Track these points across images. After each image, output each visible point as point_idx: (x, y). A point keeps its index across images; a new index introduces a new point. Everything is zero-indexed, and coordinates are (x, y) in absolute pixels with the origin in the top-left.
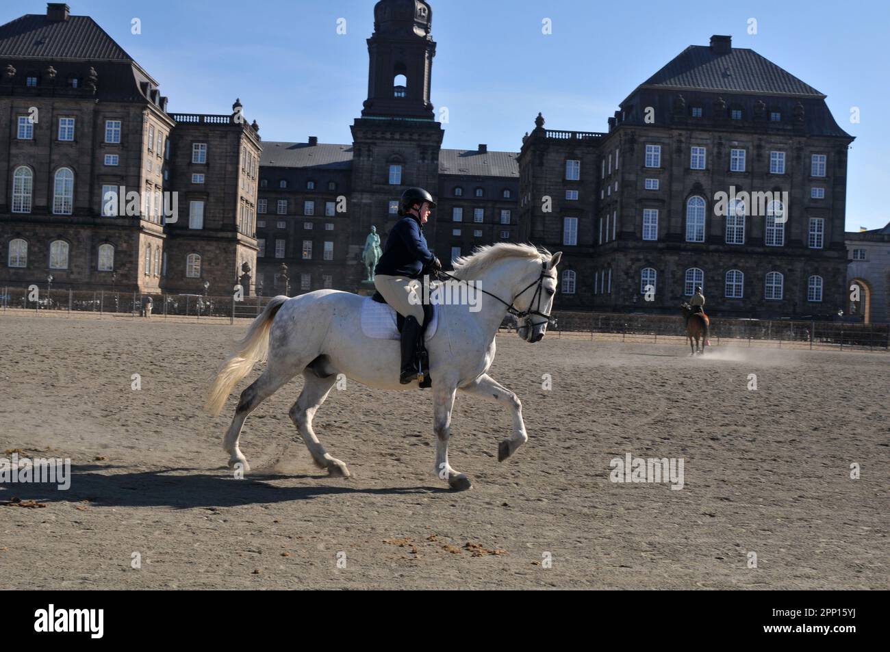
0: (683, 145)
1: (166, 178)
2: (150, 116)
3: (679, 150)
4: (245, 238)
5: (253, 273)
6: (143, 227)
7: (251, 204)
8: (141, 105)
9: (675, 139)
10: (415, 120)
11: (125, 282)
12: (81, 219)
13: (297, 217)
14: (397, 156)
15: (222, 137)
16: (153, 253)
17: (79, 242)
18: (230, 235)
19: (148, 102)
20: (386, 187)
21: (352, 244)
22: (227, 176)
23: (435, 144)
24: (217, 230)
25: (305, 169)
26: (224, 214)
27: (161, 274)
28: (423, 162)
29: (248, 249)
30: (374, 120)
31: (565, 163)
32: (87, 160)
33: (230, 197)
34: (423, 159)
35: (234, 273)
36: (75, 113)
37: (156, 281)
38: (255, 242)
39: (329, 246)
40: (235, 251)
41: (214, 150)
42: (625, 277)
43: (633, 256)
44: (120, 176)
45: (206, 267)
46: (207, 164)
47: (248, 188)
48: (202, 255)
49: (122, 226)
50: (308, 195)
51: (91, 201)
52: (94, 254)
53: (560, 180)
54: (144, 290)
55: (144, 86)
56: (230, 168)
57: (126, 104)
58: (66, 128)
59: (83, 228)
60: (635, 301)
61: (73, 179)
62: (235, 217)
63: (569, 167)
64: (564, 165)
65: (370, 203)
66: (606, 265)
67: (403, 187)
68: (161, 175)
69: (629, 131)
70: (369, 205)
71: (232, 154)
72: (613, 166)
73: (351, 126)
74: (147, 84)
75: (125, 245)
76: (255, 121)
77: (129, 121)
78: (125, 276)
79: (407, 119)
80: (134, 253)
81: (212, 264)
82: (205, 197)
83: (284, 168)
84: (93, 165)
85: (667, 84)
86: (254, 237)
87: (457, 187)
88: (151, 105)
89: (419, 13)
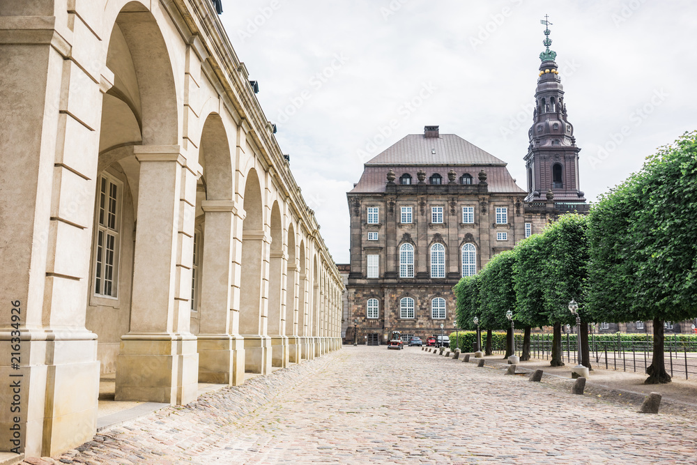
10: (572, 204)
32: (486, 236)
36: (474, 202)
57: (512, 195)
58: (468, 214)
61: (475, 251)
77: (513, 207)
79: (566, 203)
84: (490, 240)
89: (566, 129)
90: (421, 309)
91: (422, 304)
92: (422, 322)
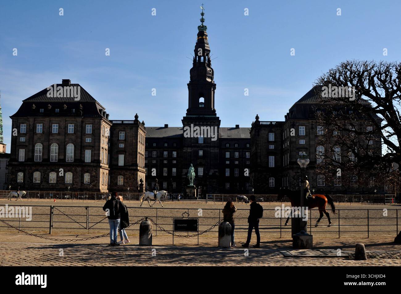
0: (314, 126)
1: (109, 146)
2: (103, 122)
3: (312, 128)
4: (141, 169)
5: (144, 183)
6: (101, 166)
7: (143, 155)
8: (100, 118)
9: (310, 124)
10: (208, 116)
11: (95, 188)
12: (77, 164)
13: (160, 158)
15: (131, 129)
16: (105, 176)
17: (77, 173)
18: (135, 168)
19: (102, 117)
20: (197, 144)
21: (184, 169)
22: (133, 144)
24: (130, 166)
25: (164, 138)
26: (132, 159)
27: (108, 184)
29: (142, 173)
30: (191, 117)
31: (268, 134)
32: (79, 140)
33: (135, 153)
35: (137, 183)
36: (74, 122)
37: (106, 187)
38: (144, 170)
39: (174, 170)
40: (137, 174)
41: (128, 134)
42: (293, 180)
43: (296, 171)
44: (92, 146)
45: (126, 181)
46: (125, 140)
47: (141, 149)
48: (124, 176)
49: (93, 166)
50: (165, 149)
51: (81, 157)
52: (82, 177)
53: (267, 141)
54: (102, 191)
55: (100, 110)
56: (134, 141)
57: (94, 118)
58: (71, 128)
59: (78, 167)
60: (297, 189)
61: (74, 148)
62: (137, 161)
63: (270, 136)
64: (268, 135)
65: (191, 152)
66: (286, 175)
67: (204, 145)
68: (107, 145)
69: (292, 121)
71: (135, 135)
72: (287, 135)
73: (182, 120)
74: (102, 110)
75: (94, 173)
76: (143, 121)
77: (95, 125)
78: (94, 186)
79: (205, 116)
80: (98, 176)
81: (128, 180)
82: (124, 153)
83: (155, 138)
84: (81, 142)
85: (306, 101)
86: (144, 168)
87: (227, 143)
88: (103, 118)
89: (208, 72)
90: (44, 178)
91: (44, 175)
92: (44, 184)
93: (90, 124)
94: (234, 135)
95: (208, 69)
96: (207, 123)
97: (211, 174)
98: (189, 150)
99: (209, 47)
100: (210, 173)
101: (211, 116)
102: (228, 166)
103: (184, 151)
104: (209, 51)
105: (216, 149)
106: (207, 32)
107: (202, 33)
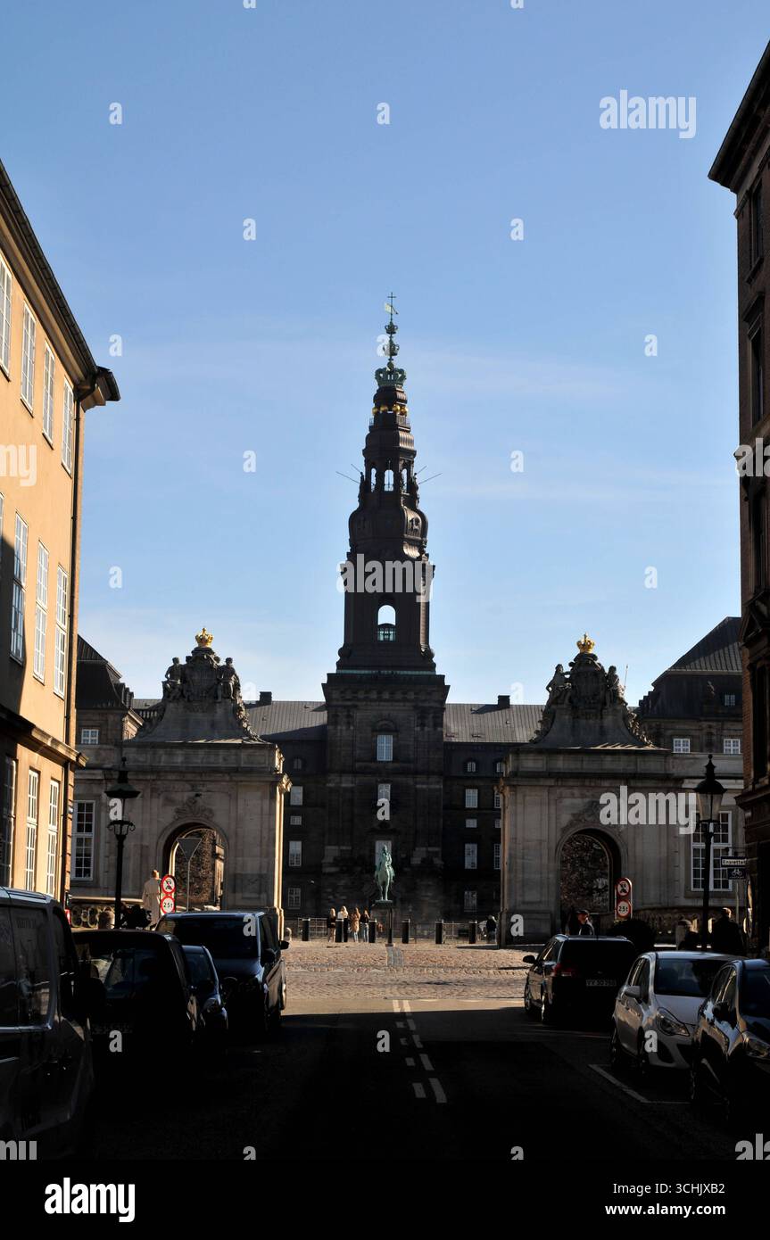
0: (715, 737)
2: (128, 722)
3: (709, 744)
8: (121, 711)
9: (705, 731)
10: (410, 673)
14: (386, 722)
20: (373, 765)
21: (330, 844)
23: (437, 705)
28: (422, 730)
30: (353, 674)
34: (423, 725)
39: (296, 847)
55: (119, 687)
57: (104, 711)
65: (352, 788)
67: (396, 765)
70: (352, 790)
73: (323, 685)
77: (107, 730)
79: (398, 672)
85: (695, 667)
87: (471, 760)
88: (126, 708)
89: (409, 527)
93: (92, 727)
94: (494, 731)
95: (410, 516)
96: (405, 693)
97: (416, 861)
98: (347, 783)
99: (411, 442)
100: (414, 859)
101: (417, 673)
102: (473, 836)
103: (330, 788)
104: (413, 453)
105: (433, 779)
106: (407, 390)
107: (388, 393)
